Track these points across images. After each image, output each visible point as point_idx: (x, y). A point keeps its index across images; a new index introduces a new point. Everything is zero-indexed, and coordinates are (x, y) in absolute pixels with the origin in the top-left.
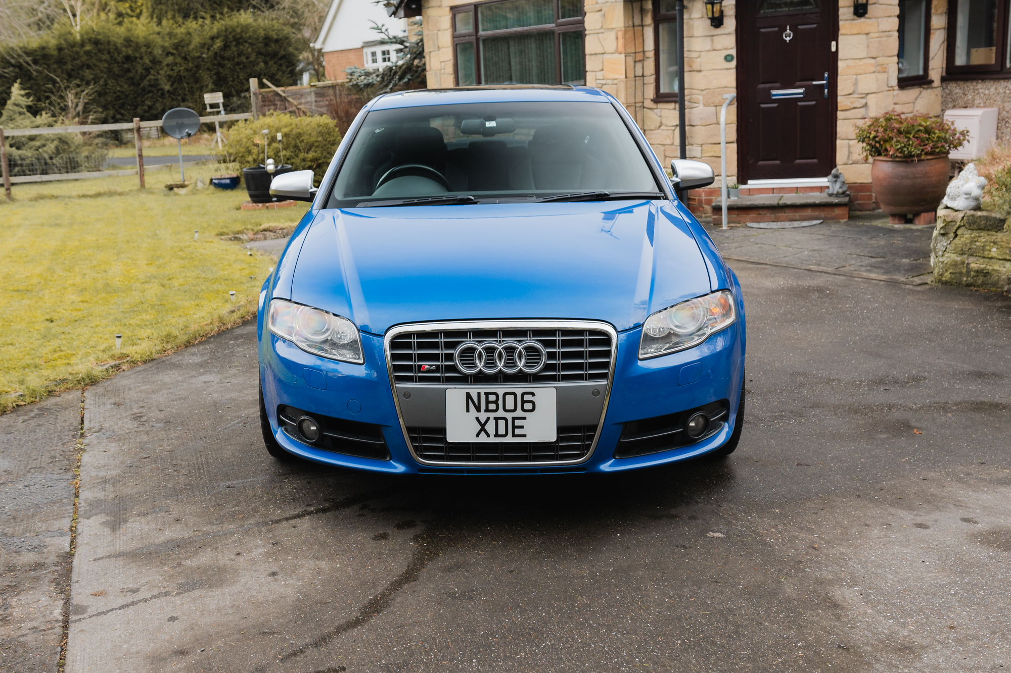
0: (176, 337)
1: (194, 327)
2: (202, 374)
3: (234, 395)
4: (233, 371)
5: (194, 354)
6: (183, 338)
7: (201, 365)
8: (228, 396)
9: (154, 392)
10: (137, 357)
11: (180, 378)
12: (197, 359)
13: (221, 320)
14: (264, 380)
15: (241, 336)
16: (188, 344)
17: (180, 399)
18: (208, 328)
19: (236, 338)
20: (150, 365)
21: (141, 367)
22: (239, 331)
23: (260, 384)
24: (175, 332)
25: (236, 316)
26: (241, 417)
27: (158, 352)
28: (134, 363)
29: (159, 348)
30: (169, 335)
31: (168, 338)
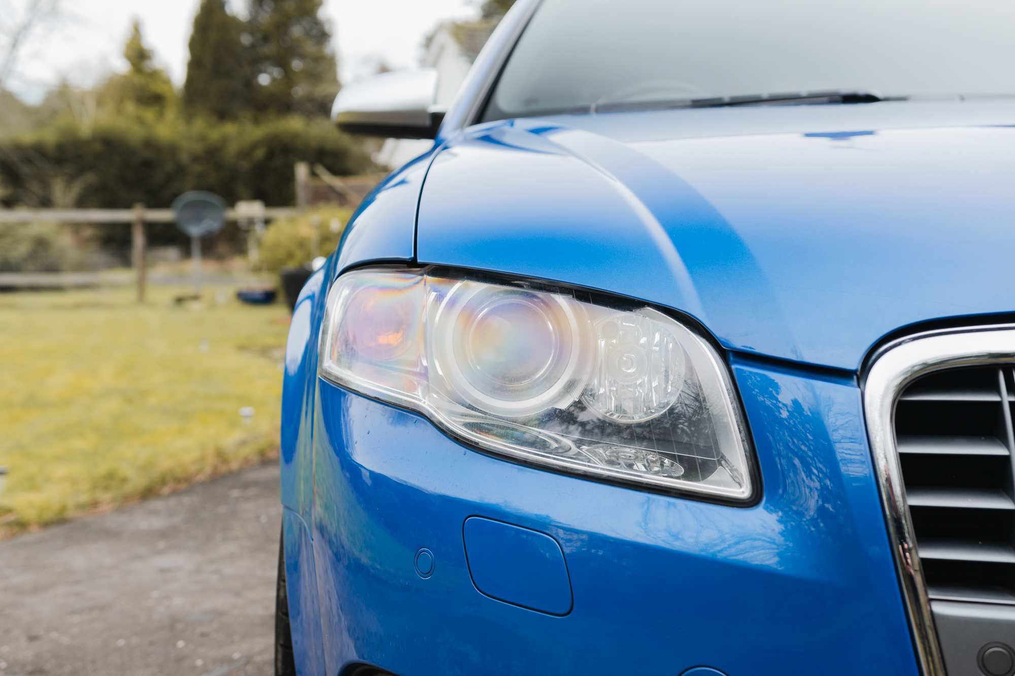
0: (124, 480)
1: (165, 464)
2: (159, 552)
3: (221, 602)
4: (229, 548)
5: (154, 513)
6: (138, 482)
7: (163, 534)
8: (208, 605)
9: (37, 590)
10: (30, 514)
11: (108, 561)
12: (157, 523)
13: (221, 455)
14: (296, 567)
15: (255, 484)
16: (148, 493)
17: (91, 609)
18: (193, 468)
19: (245, 486)
20: (55, 530)
21: (35, 533)
22: (252, 476)
23: (281, 578)
24: (127, 470)
25: (249, 451)
26: (229, 661)
27: (81, 507)
28: (22, 525)
29: (84, 498)
30: (111, 476)
31: (110, 479)
